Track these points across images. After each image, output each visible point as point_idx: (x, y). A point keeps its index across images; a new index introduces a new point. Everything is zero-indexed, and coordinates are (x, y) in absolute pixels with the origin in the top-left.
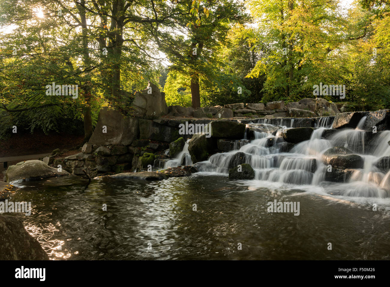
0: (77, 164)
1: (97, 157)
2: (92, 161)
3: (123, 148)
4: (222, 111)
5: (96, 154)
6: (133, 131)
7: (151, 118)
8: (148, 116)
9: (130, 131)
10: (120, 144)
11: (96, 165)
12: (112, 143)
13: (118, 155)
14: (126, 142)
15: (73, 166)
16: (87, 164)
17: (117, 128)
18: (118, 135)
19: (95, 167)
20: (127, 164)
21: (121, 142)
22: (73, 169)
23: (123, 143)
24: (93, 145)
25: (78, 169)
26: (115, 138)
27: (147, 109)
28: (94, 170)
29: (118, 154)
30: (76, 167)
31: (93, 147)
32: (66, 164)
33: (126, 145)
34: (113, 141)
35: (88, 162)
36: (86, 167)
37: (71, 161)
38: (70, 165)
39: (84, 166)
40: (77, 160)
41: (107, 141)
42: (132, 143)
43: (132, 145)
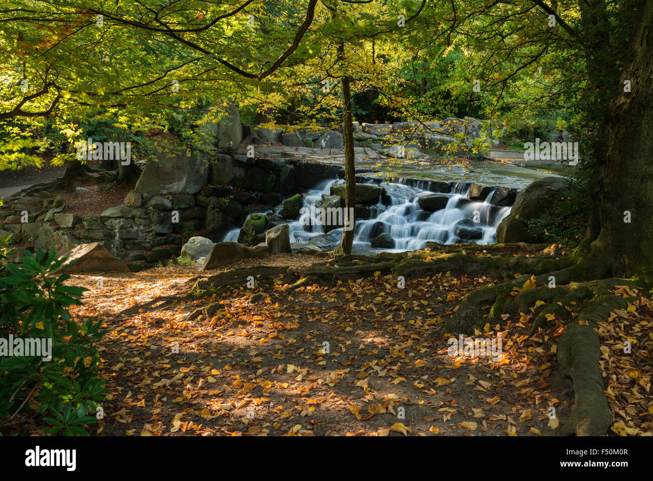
0: (122, 224)
1: (152, 213)
2: (145, 218)
3: (190, 199)
4: (327, 136)
5: (151, 208)
6: (202, 173)
7: (226, 150)
8: (222, 148)
9: (198, 172)
10: (183, 193)
11: (152, 225)
12: (171, 191)
13: (183, 209)
14: (192, 190)
15: (117, 227)
16: (138, 223)
17: (178, 168)
18: (180, 179)
19: (150, 227)
20: (197, 222)
21: (185, 188)
22: (116, 231)
23: (188, 190)
24: (142, 195)
25: (124, 231)
26: (175, 184)
27: (219, 137)
28: (148, 232)
29: (183, 207)
30: (122, 228)
31: (142, 198)
32: (106, 223)
33: (193, 193)
34: (172, 188)
35: (140, 220)
36: (136, 228)
37: (113, 220)
38: (112, 226)
39: (134, 226)
40: (123, 217)
41: (164, 188)
42: (201, 190)
43: (202, 192)
